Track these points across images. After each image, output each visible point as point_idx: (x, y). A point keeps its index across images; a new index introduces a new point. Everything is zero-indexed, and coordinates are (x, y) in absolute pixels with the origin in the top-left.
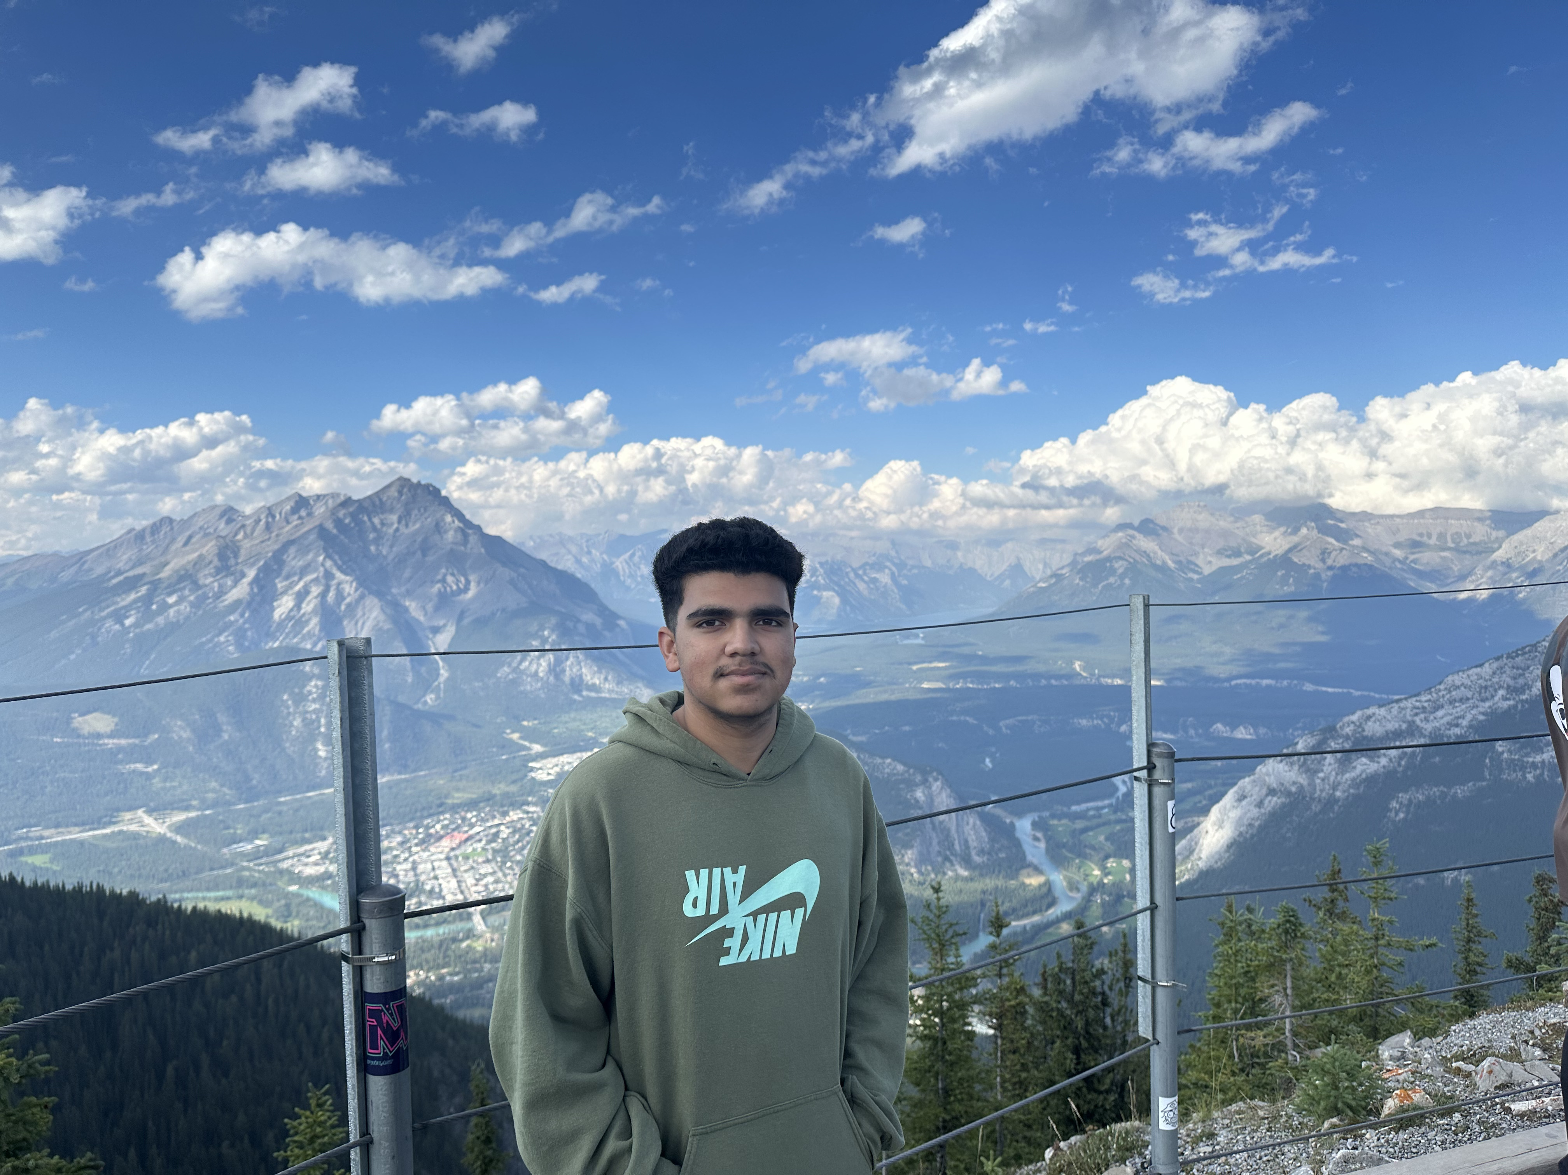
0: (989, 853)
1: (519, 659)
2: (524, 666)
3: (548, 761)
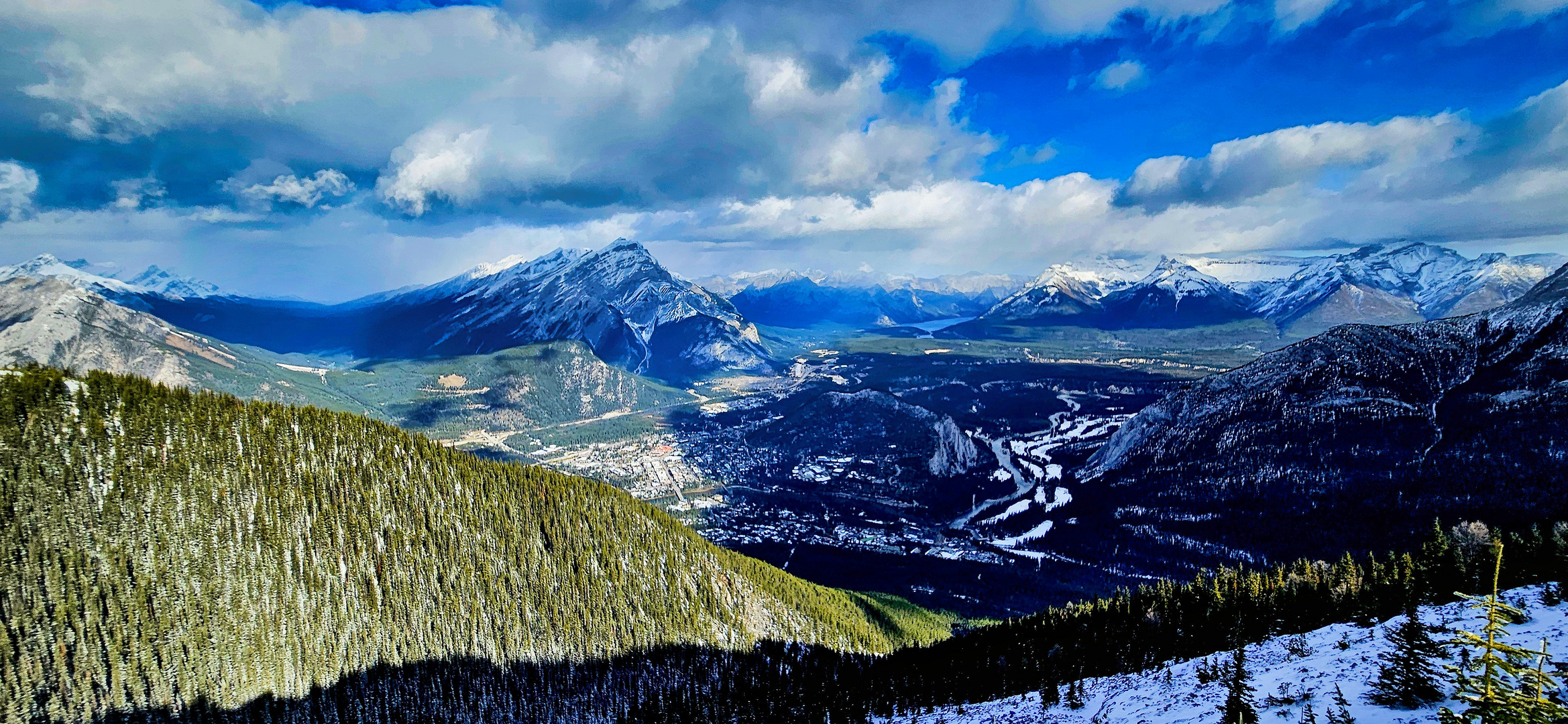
1: (691, 346)
2: (694, 350)
3: (712, 406)
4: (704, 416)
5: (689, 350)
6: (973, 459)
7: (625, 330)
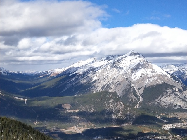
1: (160, 97)
2: (162, 99)
3: (168, 125)
4: (164, 129)
5: (159, 99)
7: (132, 89)
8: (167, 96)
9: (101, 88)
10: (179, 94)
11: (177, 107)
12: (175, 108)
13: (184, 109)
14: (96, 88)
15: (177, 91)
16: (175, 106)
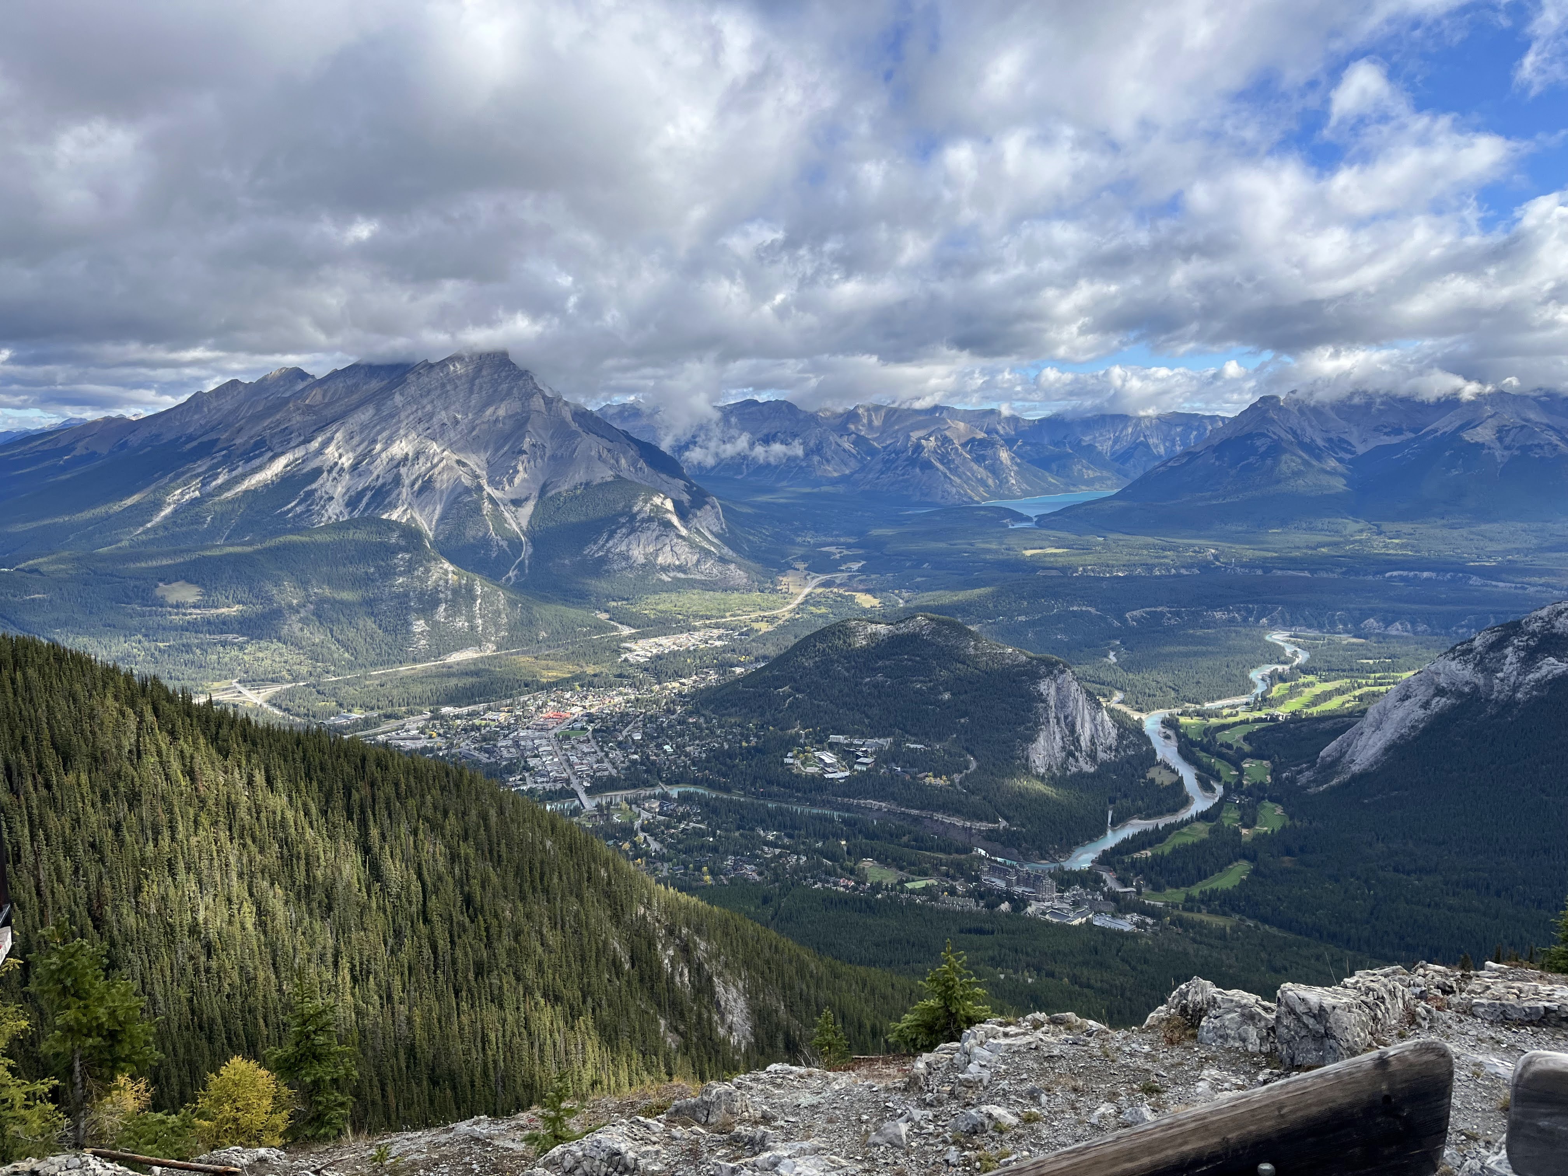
0: (1116, 750)
1: (605, 536)
2: (611, 543)
3: (641, 643)
4: (626, 660)
5: (601, 542)
6: (1110, 748)
7: (487, 506)
8: (633, 531)
9: (347, 505)
10: (675, 520)
11: (672, 574)
12: (664, 577)
13: (698, 577)
14: (323, 507)
15: (668, 511)
16: (665, 569)
